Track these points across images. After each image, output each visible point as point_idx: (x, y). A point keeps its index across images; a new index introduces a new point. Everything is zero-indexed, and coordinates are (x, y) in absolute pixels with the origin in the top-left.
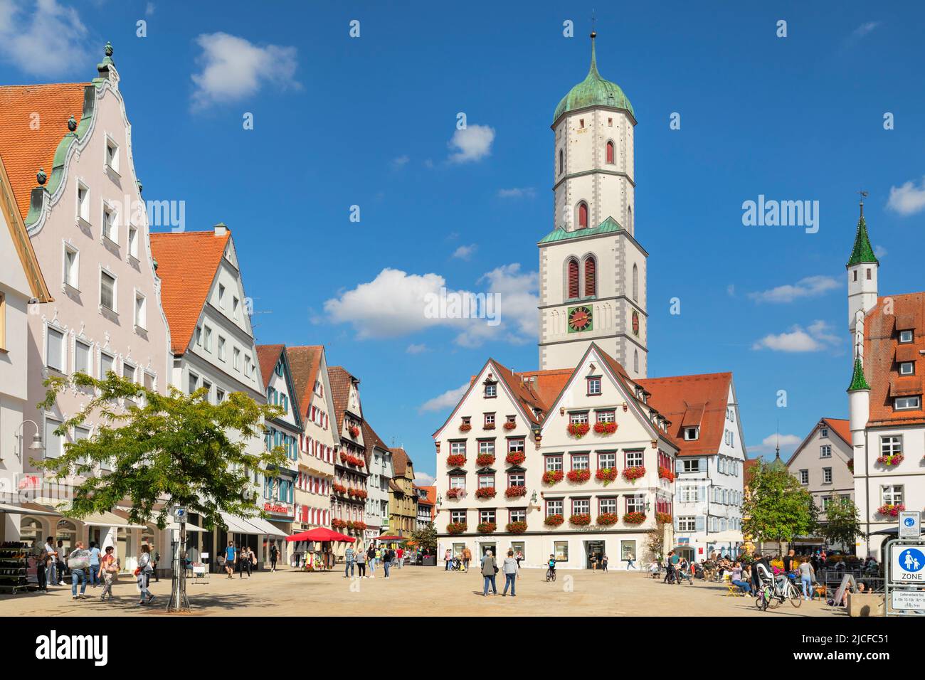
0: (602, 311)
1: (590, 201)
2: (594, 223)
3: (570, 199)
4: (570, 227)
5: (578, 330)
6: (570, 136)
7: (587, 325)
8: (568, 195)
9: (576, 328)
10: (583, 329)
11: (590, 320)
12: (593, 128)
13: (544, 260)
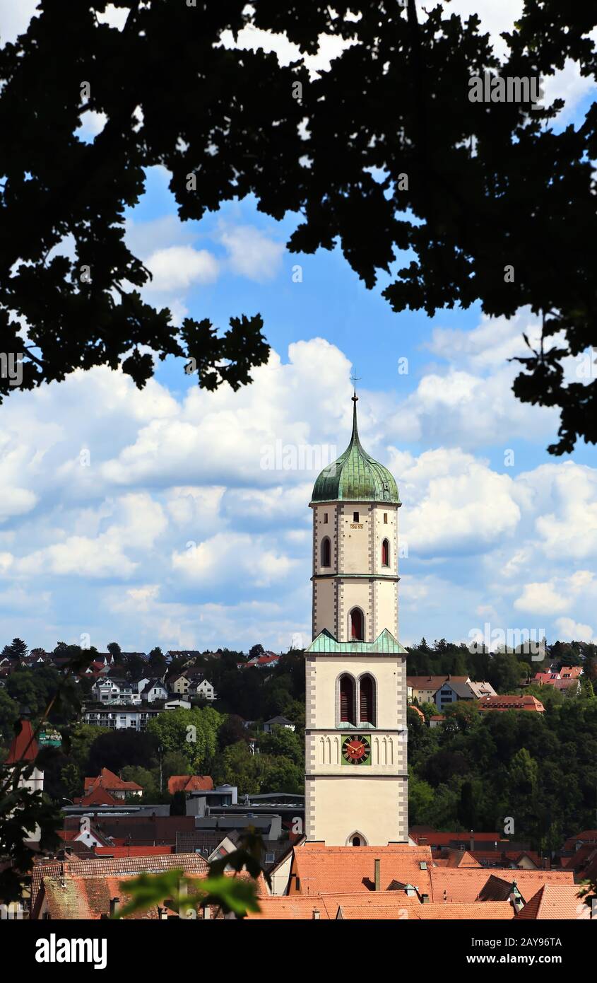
0: (382, 745)
1: (366, 610)
2: (370, 637)
3: (343, 603)
4: (342, 637)
5: (353, 763)
6: (342, 529)
7: (365, 759)
8: (340, 598)
9: (351, 759)
10: (359, 762)
11: (369, 753)
12: (370, 526)
13: (313, 673)
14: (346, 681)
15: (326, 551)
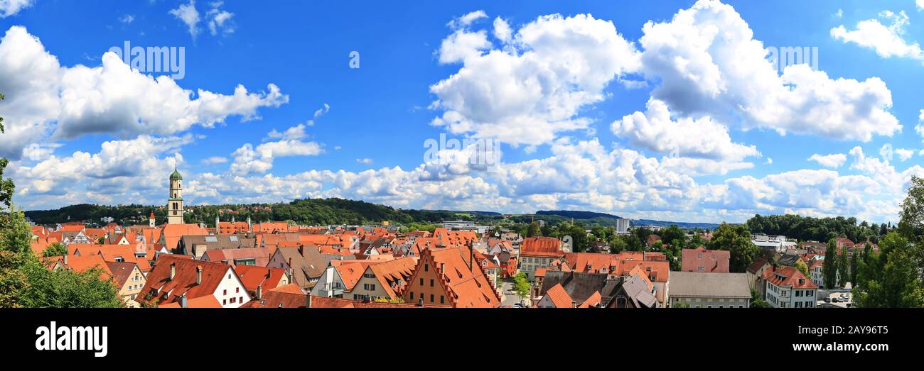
8: (173, 192)
12: (177, 182)
14: (174, 204)
15: (171, 185)
